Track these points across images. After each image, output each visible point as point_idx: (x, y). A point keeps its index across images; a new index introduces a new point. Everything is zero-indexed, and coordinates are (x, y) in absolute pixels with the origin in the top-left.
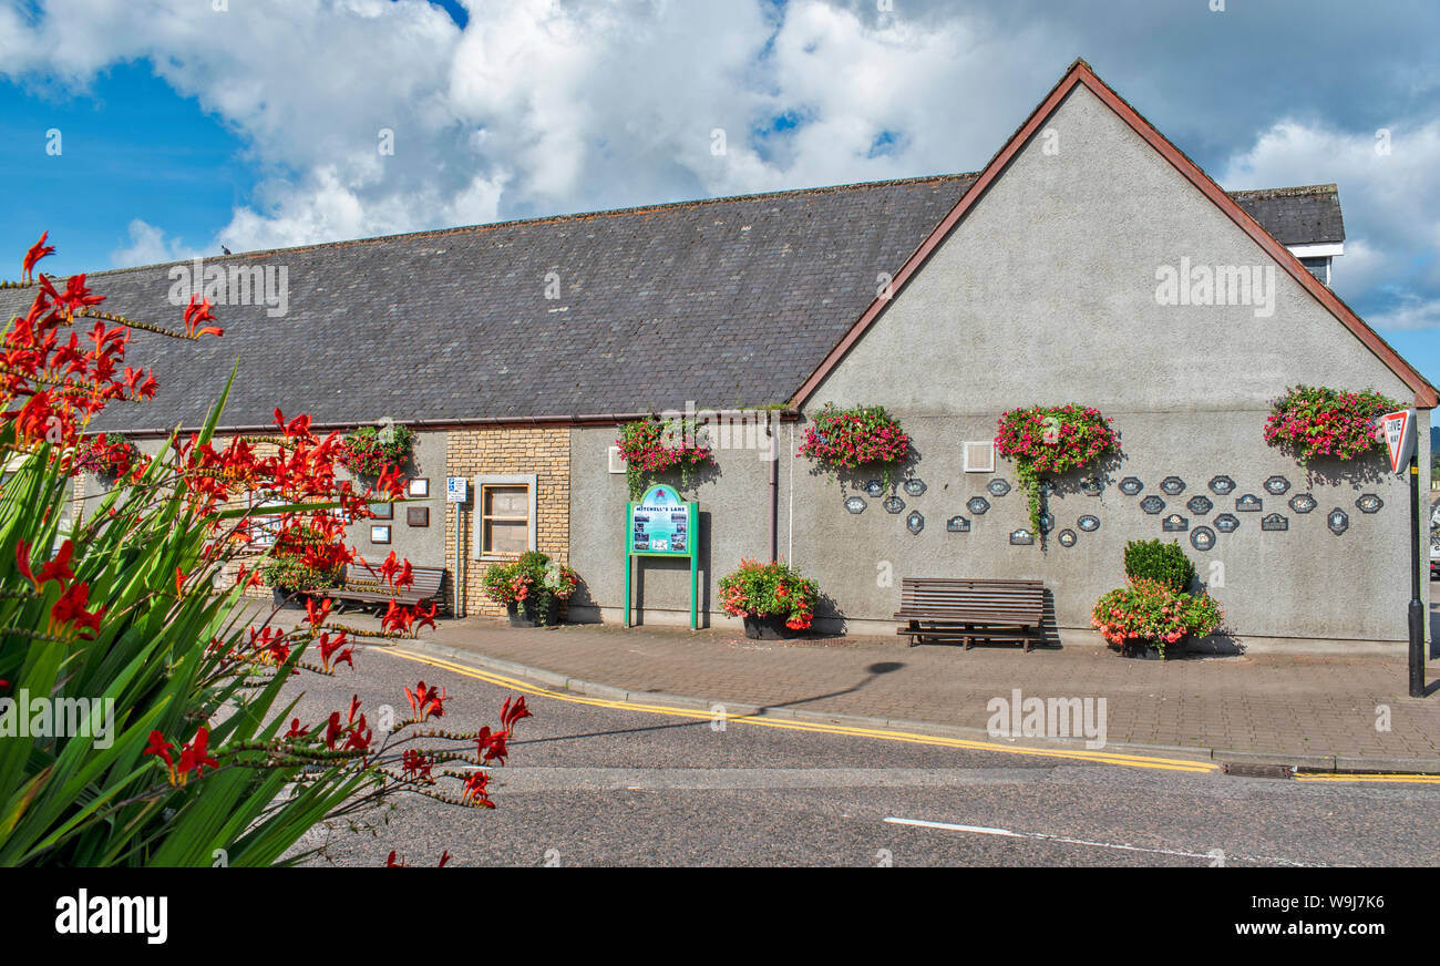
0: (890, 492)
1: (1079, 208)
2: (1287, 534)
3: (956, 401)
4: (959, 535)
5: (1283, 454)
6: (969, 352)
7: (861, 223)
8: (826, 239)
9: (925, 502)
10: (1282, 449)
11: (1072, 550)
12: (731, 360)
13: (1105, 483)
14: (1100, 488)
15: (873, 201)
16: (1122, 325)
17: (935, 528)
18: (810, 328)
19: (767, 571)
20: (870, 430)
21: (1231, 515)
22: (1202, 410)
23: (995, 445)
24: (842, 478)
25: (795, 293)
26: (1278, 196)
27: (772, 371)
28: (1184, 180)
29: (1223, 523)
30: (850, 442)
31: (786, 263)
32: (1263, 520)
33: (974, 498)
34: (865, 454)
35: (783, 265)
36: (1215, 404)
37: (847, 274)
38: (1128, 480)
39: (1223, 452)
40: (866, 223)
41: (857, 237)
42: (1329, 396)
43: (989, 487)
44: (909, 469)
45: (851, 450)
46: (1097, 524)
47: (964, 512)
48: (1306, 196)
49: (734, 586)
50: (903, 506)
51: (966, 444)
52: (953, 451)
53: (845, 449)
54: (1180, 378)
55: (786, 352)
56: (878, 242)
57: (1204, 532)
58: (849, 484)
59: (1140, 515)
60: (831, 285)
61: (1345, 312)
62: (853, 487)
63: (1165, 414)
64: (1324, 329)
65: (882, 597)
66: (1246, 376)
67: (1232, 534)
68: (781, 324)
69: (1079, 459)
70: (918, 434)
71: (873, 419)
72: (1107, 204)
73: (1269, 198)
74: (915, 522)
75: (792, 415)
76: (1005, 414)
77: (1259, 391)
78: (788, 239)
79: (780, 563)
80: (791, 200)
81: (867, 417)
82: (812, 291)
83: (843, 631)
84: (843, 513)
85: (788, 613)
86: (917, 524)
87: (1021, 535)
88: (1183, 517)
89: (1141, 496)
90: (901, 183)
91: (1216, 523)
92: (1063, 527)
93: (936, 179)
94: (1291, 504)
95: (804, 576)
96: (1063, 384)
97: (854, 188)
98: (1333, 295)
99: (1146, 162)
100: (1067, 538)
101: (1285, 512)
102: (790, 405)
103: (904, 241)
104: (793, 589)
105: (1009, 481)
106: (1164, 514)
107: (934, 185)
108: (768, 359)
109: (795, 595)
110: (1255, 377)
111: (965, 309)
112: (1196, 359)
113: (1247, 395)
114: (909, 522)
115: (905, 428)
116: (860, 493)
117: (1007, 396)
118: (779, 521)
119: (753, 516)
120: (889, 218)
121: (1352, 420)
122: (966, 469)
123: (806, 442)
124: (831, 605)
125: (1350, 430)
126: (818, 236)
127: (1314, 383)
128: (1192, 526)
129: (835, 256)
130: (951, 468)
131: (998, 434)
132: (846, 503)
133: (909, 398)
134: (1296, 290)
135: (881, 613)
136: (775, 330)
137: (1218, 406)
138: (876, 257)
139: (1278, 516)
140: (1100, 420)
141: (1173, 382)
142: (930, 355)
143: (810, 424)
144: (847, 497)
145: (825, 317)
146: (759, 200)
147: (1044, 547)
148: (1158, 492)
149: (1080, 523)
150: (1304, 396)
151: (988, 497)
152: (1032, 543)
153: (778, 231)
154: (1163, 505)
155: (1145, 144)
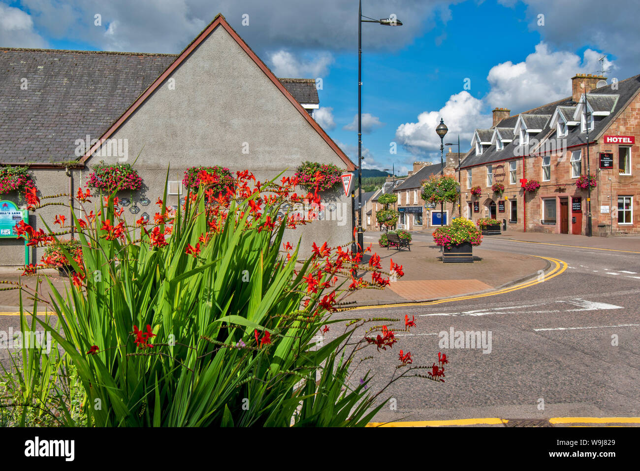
0: (134, 204)
1: (219, 81)
3: (164, 162)
6: (170, 140)
7: (105, 72)
8: (87, 78)
9: (150, 208)
12: (43, 137)
15: (110, 61)
16: (237, 133)
18: (84, 123)
20: (124, 175)
22: (269, 170)
23: (183, 183)
25: (74, 104)
26: (293, 82)
27: (67, 143)
28: (263, 74)
30: (114, 180)
31: (67, 88)
34: (121, 186)
35: (65, 89)
36: (274, 167)
37: (101, 97)
40: (107, 72)
41: (104, 79)
42: (318, 166)
44: (143, 194)
45: (114, 184)
48: (304, 83)
49: (55, 252)
50: (139, 210)
51: (169, 182)
52: (163, 185)
53: (111, 184)
54: (261, 156)
55: (73, 134)
56: (115, 82)
60: (94, 102)
61: (323, 133)
64: (315, 140)
66: (286, 157)
68: (68, 120)
69: (221, 190)
70: (146, 178)
71: (125, 170)
72: (231, 80)
73: (290, 82)
74: (145, 217)
75: (81, 166)
76: (188, 169)
77: (291, 163)
78: (66, 75)
80: (65, 55)
81: (122, 169)
82: (83, 104)
90: (124, 54)
93: (142, 55)
96: (212, 157)
97: (99, 53)
98: (319, 126)
99: (247, 64)
102: (80, 161)
103: (129, 84)
107: (141, 57)
108: (63, 137)
110: (290, 157)
111: (168, 121)
112: (267, 149)
113: (287, 164)
115: (139, 174)
117: (188, 161)
120: (120, 71)
121: (326, 176)
122: (169, 193)
123: (90, 179)
125: (325, 180)
126: (82, 76)
127: (313, 161)
129: (93, 87)
131: (184, 178)
134: (305, 123)
136: (66, 123)
137: (276, 168)
138: (115, 90)
140: (229, 173)
141: (258, 158)
142: (151, 141)
143: (91, 171)
145: (93, 118)
146: (45, 53)
150: (309, 165)
153: (59, 71)
155: (247, 56)
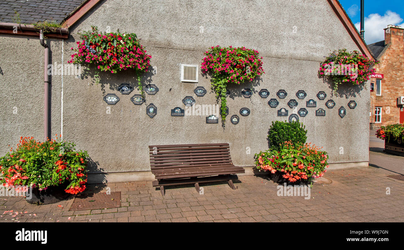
2: (324, 117)
3: (176, 40)
4: (178, 118)
5: (324, 82)
9: (158, 98)
10: (324, 80)
11: (237, 126)
13: (253, 92)
14: (251, 94)
17: (163, 115)
19: (46, 147)
20: (129, 47)
21: (305, 109)
22: (294, 58)
23: (199, 68)
24: (102, 82)
29: (302, 113)
30: (114, 53)
32: (316, 111)
33: (187, 97)
34: (125, 64)
36: (299, 56)
38: (263, 90)
39: (302, 79)
43: (195, 91)
44: (149, 78)
45: (115, 59)
46: (249, 112)
47: (180, 104)
50: (144, 101)
51: (183, 66)
52: (175, 69)
53: (110, 58)
54: (285, 42)
57: (295, 117)
58: (107, 86)
59: (268, 108)
62: (111, 88)
63: (279, 58)
65: (130, 157)
66: (311, 45)
67: (305, 118)
70: (154, 58)
71: (130, 40)
74: (151, 110)
75: (63, 34)
77: (316, 52)
79: (54, 138)
81: (126, 38)
83: (104, 182)
84: (102, 104)
85: (68, 182)
86: (152, 112)
87: (212, 118)
88: (287, 109)
89: (269, 99)
91: (299, 112)
92: (233, 114)
94: (326, 104)
95: (78, 149)
96: (233, 38)
100: (235, 120)
101: (324, 108)
102: (62, 26)
104: (70, 162)
105: (206, 88)
106: (278, 108)
109: (72, 166)
110: (314, 45)
113: (311, 53)
114: (148, 111)
115: (147, 51)
116: (115, 92)
118: (52, 109)
119: (30, 105)
122: (182, 79)
123: (77, 52)
124: (95, 165)
128: (289, 114)
130: (173, 78)
132: (105, 98)
133: (148, 34)
135: (129, 167)
139: (322, 110)
141: (282, 43)
143: (79, 41)
144: (106, 94)
147: (223, 125)
148: (276, 97)
149: (241, 112)
151: (195, 96)
152: (217, 123)
154: (278, 103)
